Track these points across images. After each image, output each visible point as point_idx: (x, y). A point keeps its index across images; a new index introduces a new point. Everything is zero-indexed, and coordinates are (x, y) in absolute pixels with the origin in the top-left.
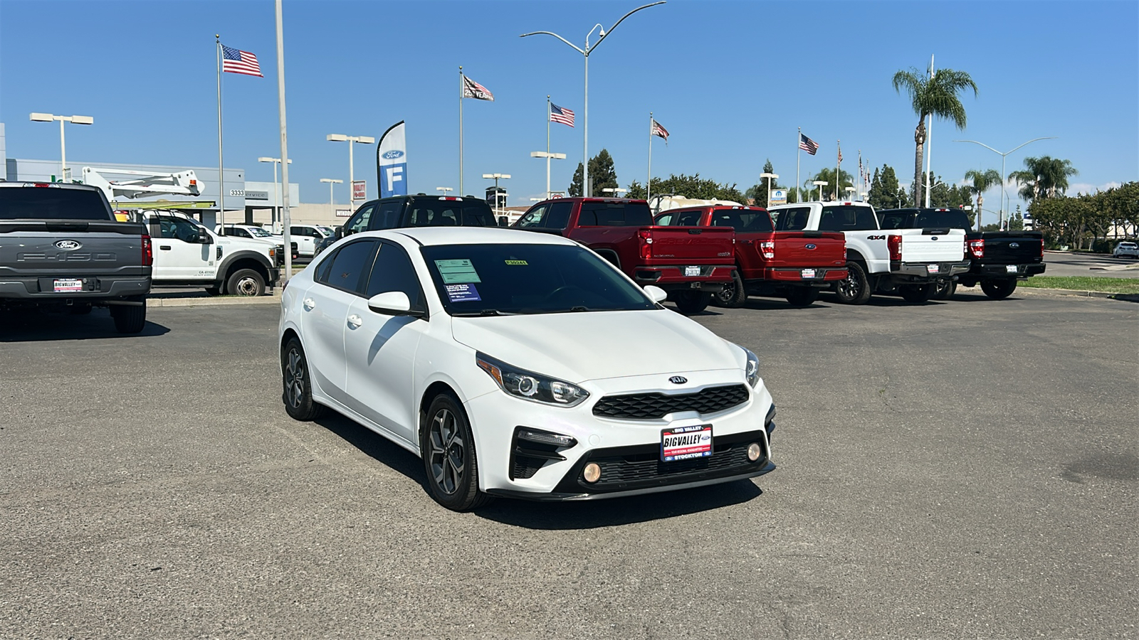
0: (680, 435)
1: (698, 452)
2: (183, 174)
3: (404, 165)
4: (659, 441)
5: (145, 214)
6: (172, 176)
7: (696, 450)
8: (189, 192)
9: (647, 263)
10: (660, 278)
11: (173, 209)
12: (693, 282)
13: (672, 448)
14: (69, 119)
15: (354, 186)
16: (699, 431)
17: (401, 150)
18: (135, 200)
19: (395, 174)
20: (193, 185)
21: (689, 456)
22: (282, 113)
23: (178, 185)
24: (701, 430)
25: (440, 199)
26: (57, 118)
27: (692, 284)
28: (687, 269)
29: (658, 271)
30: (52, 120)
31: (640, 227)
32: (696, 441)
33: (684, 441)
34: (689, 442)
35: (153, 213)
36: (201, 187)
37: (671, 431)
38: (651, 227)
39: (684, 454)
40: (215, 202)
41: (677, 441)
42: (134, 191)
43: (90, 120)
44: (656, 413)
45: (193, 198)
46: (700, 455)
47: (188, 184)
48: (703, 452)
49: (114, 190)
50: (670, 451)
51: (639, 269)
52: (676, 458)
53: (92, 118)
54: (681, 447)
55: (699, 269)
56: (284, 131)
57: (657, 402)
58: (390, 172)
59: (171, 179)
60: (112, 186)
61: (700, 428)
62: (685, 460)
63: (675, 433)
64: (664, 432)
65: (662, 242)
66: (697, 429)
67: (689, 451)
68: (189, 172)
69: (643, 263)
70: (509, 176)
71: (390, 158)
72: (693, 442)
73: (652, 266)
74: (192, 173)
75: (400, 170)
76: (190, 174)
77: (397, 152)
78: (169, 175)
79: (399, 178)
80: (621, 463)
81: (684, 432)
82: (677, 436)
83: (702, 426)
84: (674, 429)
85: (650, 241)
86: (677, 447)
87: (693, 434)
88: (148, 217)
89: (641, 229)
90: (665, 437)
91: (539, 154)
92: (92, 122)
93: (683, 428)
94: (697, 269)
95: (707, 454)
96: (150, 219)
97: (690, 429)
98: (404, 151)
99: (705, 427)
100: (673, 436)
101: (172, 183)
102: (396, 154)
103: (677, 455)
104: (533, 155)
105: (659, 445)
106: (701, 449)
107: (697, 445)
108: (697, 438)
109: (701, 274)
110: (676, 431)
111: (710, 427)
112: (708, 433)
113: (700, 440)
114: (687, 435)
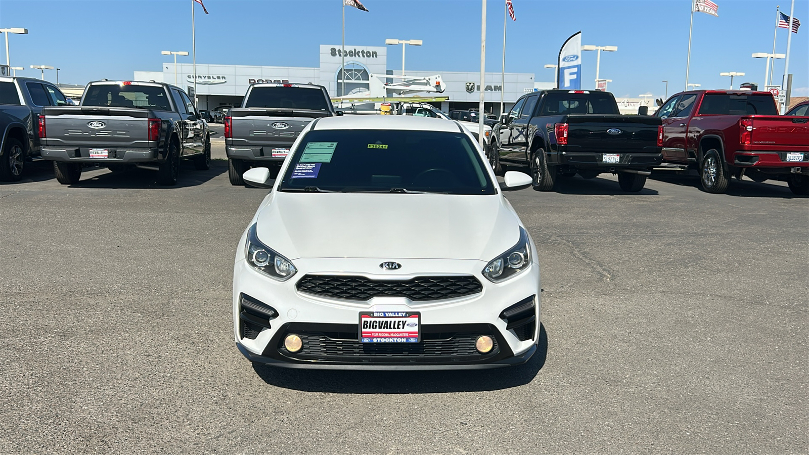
0: (381, 320)
1: (401, 337)
2: (434, 77)
3: (579, 67)
4: (357, 322)
5: (404, 105)
6: (424, 79)
7: (401, 335)
8: (435, 90)
9: (746, 149)
10: (757, 162)
11: (423, 102)
12: (793, 167)
13: (371, 330)
14: (408, 42)
15: (599, 84)
16: (402, 317)
17: (575, 54)
18: (403, 96)
19: (571, 74)
20: (438, 85)
21: (391, 340)
22: (483, 30)
23: (430, 85)
24: (405, 317)
25: (570, 92)
26: (401, 42)
27: (792, 169)
28: (788, 155)
29: (756, 155)
30: (398, 43)
31: (742, 116)
32: (401, 326)
33: (386, 325)
34: (392, 326)
35: (408, 105)
36: (443, 87)
37: (370, 314)
38: (753, 117)
39: (385, 338)
40: (448, 97)
41: (378, 324)
42: (401, 90)
43: (420, 42)
44: (362, 296)
45: (438, 94)
46: (404, 340)
47: (435, 85)
48: (407, 338)
49: (387, 89)
50: (371, 333)
51: (739, 154)
52: (375, 340)
53: (422, 41)
54: (382, 330)
55: (802, 155)
56: (484, 44)
57: (363, 285)
58: (567, 72)
59: (425, 81)
60: (385, 86)
61: (404, 314)
62: (385, 344)
63: (373, 317)
64: (362, 315)
65: (763, 130)
66: (400, 315)
67: (392, 335)
68: (437, 76)
69: (742, 148)
70: (743, 74)
71: (568, 61)
72: (396, 326)
73: (751, 151)
74: (439, 77)
75: (575, 70)
76: (438, 78)
77: (574, 57)
78: (423, 78)
79: (575, 77)
80: (323, 338)
81: (385, 317)
82: (378, 320)
83: (407, 313)
84: (373, 313)
85: (749, 128)
86: (377, 330)
87: (397, 320)
88: (405, 108)
89: (743, 118)
90: (364, 319)
91: (760, 55)
92: (421, 44)
93: (384, 313)
94: (800, 155)
95: (412, 340)
96: (407, 109)
97: (390, 315)
98: (580, 55)
99: (410, 314)
100: (373, 320)
101: (426, 84)
102: (573, 57)
103: (377, 337)
104: (754, 55)
105: (355, 326)
106: (407, 335)
107: (401, 330)
108: (401, 323)
109: (804, 160)
110: (376, 315)
111: (418, 315)
112: (416, 320)
113: (405, 326)
114: (389, 320)
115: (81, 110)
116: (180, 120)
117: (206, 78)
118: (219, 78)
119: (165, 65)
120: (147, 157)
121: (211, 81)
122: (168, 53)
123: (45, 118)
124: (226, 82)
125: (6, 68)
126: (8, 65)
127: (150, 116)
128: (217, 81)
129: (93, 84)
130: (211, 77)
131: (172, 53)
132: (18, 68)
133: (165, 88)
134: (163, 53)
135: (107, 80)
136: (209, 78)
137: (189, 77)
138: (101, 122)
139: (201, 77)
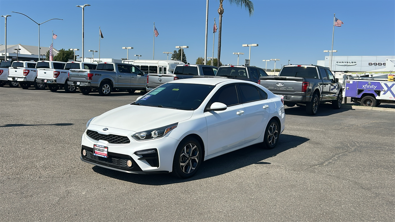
0: (98, 148)
1: (103, 155)
4: (93, 148)
33: (100, 150)
39: (99, 155)
50: (97, 152)
52: (97, 155)
62: (99, 157)
64: (95, 145)
66: (103, 147)
67: (101, 154)
72: (102, 151)
80: (90, 152)
83: (104, 146)
84: (96, 145)
86: (98, 151)
87: (102, 149)
90: (95, 147)
93: (99, 145)
95: (105, 157)
97: (100, 146)
99: (105, 147)
107: (103, 153)
110: (97, 146)
111: (107, 148)
112: (106, 150)
113: (104, 151)
114: (100, 148)
115: (274, 78)
116: (322, 83)
117: (346, 63)
118: (352, 62)
119: (326, 57)
120: (300, 99)
121: (349, 64)
122: (327, 51)
123: (260, 81)
124: (356, 64)
125: (248, 61)
126: (249, 59)
127: (304, 81)
128: (351, 64)
129: (285, 66)
130: (349, 62)
131: (329, 51)
132: (268, 60)
133: (317, 68)
134: (324, 51)
135: (291, 65)
136: (347, 62)
137: (337, 62)
138: (282, 83)
139: (343, 62)
